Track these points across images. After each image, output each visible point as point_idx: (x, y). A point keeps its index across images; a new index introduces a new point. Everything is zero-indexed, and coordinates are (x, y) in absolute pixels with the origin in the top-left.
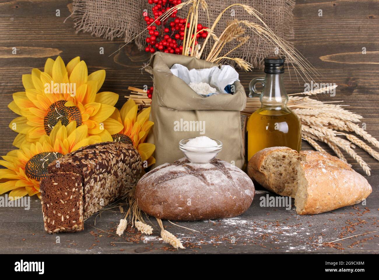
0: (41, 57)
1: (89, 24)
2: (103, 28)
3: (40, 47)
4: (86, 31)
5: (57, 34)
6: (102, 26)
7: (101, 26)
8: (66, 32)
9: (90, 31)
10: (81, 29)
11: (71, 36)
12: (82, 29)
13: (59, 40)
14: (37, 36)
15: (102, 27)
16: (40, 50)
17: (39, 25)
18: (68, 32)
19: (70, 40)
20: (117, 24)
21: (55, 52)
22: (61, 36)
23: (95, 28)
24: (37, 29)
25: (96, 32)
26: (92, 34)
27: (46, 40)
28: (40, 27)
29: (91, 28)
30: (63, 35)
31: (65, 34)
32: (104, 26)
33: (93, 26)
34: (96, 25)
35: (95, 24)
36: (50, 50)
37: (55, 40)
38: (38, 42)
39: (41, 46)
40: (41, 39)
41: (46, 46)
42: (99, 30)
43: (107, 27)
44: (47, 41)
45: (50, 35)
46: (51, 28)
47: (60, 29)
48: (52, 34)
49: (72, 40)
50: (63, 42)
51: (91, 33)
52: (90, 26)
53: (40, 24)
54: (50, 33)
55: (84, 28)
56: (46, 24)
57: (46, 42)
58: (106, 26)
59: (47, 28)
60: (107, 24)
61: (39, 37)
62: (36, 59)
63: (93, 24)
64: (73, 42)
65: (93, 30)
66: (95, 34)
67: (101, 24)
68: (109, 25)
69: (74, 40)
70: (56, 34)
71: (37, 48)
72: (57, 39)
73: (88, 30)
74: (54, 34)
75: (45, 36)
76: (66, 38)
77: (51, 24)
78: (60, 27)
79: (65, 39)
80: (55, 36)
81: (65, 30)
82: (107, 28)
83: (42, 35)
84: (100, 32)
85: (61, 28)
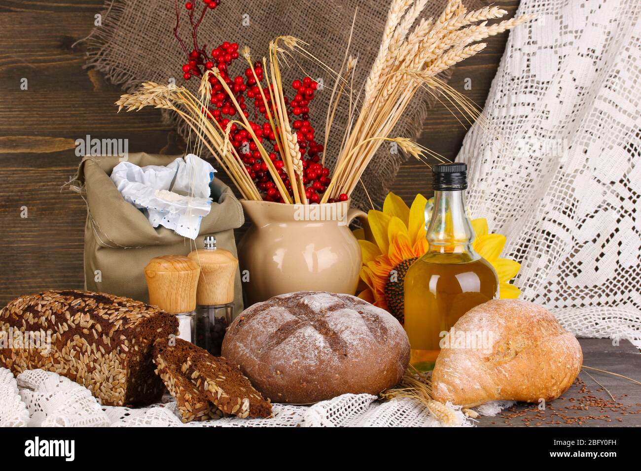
0: (47, 152)
1: (107, 62)
2: (125, 74)
3: (45, 136)
4: (99, 68)
5: (73, 115)
6: (126, 71)
7: (125, 69)
8: (85, 113)
9: (105, 71)
10: (92, 64)
11: (94, 120)
12: (94, 64)
13: (75, 126)
14: (41, 119)
15: (124, 71)
16: (46, 141)
17: (45, 103)
18: (89, 113)
19: (92, 126)
20: (147, 74)
21: (69, 143)
22: (78, 118)
23: (114, 69)
24: (41, 109)
25: (113, 76)
26: (106, 77)
27: (54, 126)
28: (45, 106)
29: (108, 67)
30: (82, 118)
31: (85, 117)
32: (128, 71)
33: (113, 65)
34: (117, 66)
35: (117, 64)
36: (60, 141)
37: (69, 126)
38: (43, 128)
39: (48, 136)
40: (47, 124)
41: (55, 135)
42: (119, 75)
43: (131, 74)
44: (57, 126)
45: (61, 117)
46: (63, 107)
47: (77, 109)
48: (64, 117)
49: (94, 126)
50: (80, 128)
51: (106, 75)
52: (107, 64)
53: (46, 101)
54: (61, 114)
55: (97, 64)
56: (54, 101)
57: (55, 128)
58: (131, 72)
59: (56, 107)
60: (133, 71)
61: (44, 121)
62: (40, 154)
63: (113, 63)
64: (96, 128)
65: (110, 71)
66: (111, 78)
67: (125, 67)
68: (136, 72)
69: (99, 126)
70: (70, 117)
71: (40, 138)
72: (71, 124)
73: (102, 68)
74: (66, 117)
75: (54, 119)
76: (85, 122)
77: (64, 101)
78: (77, 105)
79: (84, 124)
80: (69, 119)
81: (83, 110)
82: (132, 76)
83: (49, 117)
84: (119, 77)
85: (78, 107)
